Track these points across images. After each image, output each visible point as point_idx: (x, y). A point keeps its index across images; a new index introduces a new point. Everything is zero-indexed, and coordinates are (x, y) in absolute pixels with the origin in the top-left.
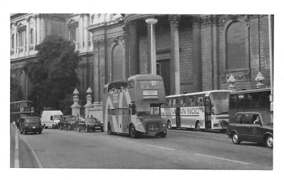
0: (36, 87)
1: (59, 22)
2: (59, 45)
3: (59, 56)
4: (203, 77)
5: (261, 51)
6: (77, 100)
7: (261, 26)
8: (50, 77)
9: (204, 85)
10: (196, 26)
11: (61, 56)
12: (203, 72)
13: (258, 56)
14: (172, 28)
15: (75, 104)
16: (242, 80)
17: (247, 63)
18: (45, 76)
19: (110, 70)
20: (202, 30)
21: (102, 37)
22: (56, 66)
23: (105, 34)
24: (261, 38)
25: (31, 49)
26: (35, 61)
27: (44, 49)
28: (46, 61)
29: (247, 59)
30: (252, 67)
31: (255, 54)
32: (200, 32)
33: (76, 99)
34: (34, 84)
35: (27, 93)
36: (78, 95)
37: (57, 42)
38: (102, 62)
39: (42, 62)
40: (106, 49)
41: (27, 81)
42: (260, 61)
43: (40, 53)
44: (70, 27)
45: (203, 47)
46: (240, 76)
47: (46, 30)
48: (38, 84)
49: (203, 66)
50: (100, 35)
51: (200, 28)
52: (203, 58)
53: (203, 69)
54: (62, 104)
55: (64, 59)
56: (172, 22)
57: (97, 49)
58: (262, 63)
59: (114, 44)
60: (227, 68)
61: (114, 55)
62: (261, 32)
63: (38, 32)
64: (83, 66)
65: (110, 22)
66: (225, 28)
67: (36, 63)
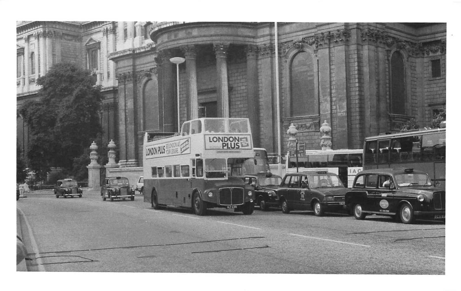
0: (39, 139)
1: (73, 42)
2: (71, 77)
3: (71, 94)
4: (262, 126)
5: (333, 91)
6: (96, 157)
7: (333, 58)
8: (59, 124)
9: (262, 137)
10: (251, 57)
11: (75, 93)
12: (261, 118)
13: (329, 99)
14: (218, 61)
15: (93, 163)
16: (311, 130)
17: (316, 107)
18: (52, 123)
19: (141, 115)
20: (259, 62)
21: (129, 70)
22: (68, 107)
23: (134, 66)
24: (333, 75)
25: (31, 81)
26: (38, 100)
27: (51, 84)
28: (53, 100)
29: (316, 101)
30: (321, 113)
31: (326, 96)
32: (257, 65)
33: (93, 156)
34: (36, 134)
35: (26, 148)
36: (96, 150)
37: (68, 73)
38: (130, 104)
39: (47, 102)
40: (135, 85)
41: (26, 129)
42: (331, 106)
43: (44, 89)
44: (88, 50)
45: (260, 85)
46: (308, 125)
47: (54, 55)
48: (41, 135)
49: (261, 111)
50: (126, 66)
51: (257, 60)
52: (261, 100)
53: (262, 115)
54: (77, 162)
55: (78, 98)
56: (217, 52)
57: (123, 86)
58: (334, 107)
59: (146, 79)
60: (292, 114)
61: (146, 94)
62: (333, 67)
63: (42, 57)
64: (108, 107)
65: (139, 49)
66: (289, 60)
67: (40, 104)
